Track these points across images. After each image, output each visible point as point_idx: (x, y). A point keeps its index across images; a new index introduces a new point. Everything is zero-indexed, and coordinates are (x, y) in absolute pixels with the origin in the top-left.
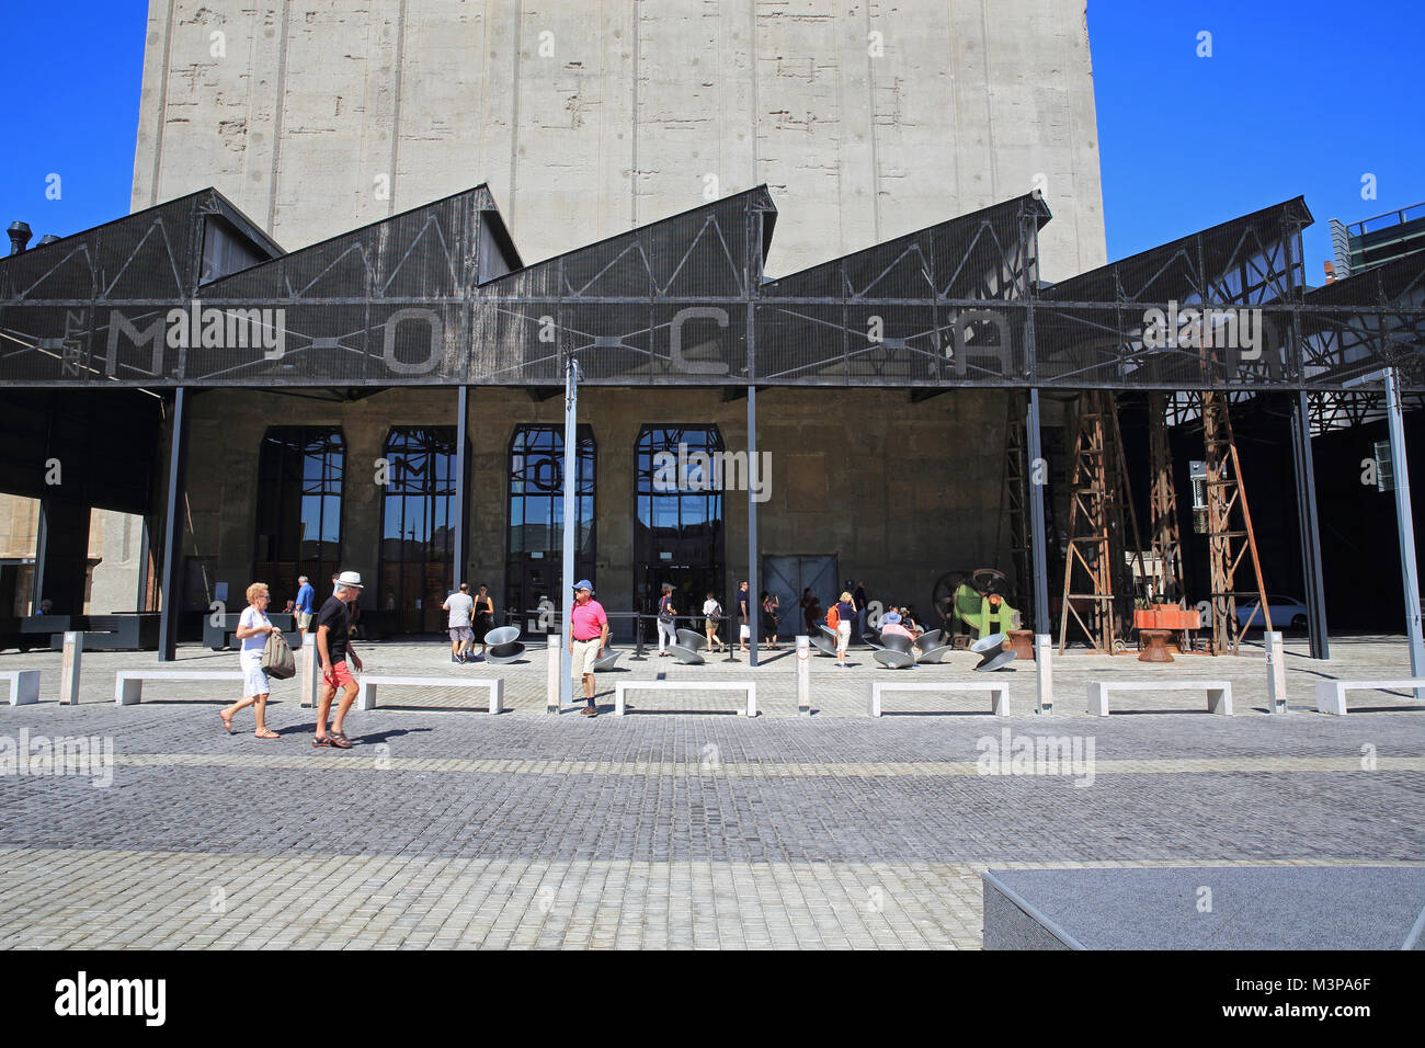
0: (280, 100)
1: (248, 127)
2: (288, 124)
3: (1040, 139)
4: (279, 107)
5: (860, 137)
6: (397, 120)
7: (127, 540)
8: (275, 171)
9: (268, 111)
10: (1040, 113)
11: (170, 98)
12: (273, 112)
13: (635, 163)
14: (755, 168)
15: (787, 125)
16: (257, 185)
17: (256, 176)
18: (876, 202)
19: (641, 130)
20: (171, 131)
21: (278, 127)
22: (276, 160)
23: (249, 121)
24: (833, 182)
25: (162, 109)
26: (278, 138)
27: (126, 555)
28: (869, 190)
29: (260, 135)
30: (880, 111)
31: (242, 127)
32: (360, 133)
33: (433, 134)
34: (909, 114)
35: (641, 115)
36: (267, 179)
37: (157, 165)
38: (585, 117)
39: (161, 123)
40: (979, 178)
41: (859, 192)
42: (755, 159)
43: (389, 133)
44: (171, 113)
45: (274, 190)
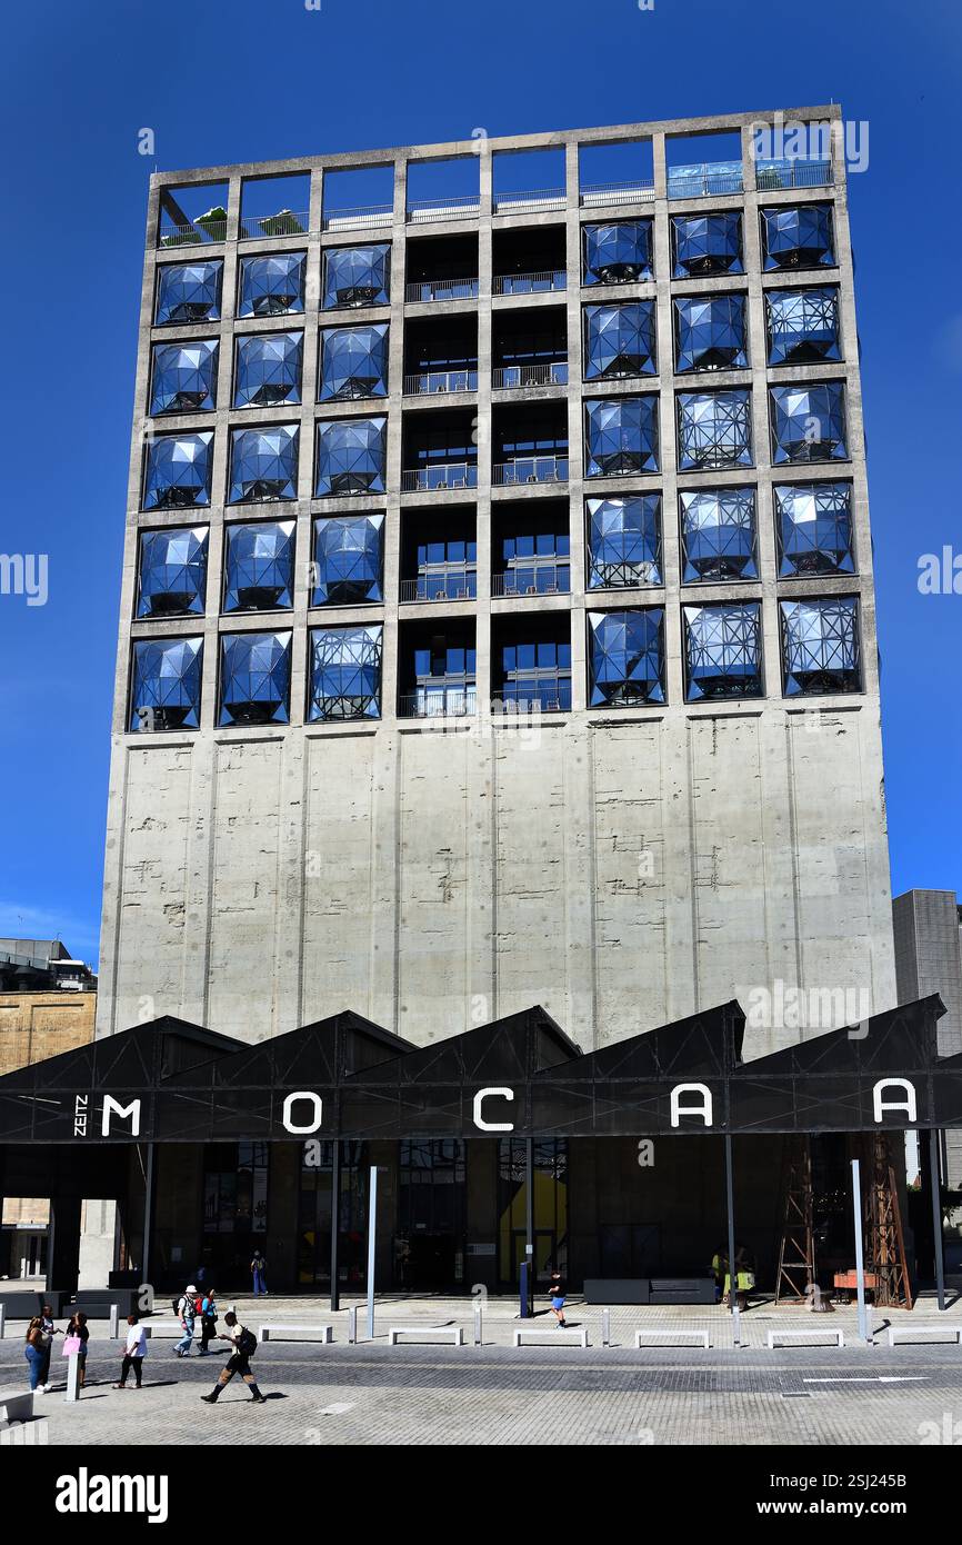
0: (210, 887)
1: (186, 907)
2: (218, 905)
3: (840, 891)
4: (210, 893)
5: (682, 898)
6: (303, 900)
7: (104, 1216)
8: (208, 942)
9: (202, 896)
10: (840, 868)
11: (125, 888)
12: (205, 897)
13: (494, 927)
14: (593, 928)
15: (621, 891)
16: (195, 953)
17: (194, 947)
18: (695, 949)
19: (500, 899)
20: (126, 913)
21: (210, 908)
22: (208, 934)
23: (187, 904)
24: (659, 935)
25: (119, 897)
26: (210, 916)
27: (103, 1230)
28: (689, 941)
29: (196, 915)
30: (699, 875)
31: (181, 908)
32: (273, 911)
33: (332, 910)
34: (725, 874)
35: (500, 890)
36: (203, 948)
37: (117, 940)
38: (454, 892)
39: (119, 907)
40: (784, 926)
41: (681, 943)
42: (593, 920)
43: (297, 911)
44: (126, 899)
45: (208, 957)
